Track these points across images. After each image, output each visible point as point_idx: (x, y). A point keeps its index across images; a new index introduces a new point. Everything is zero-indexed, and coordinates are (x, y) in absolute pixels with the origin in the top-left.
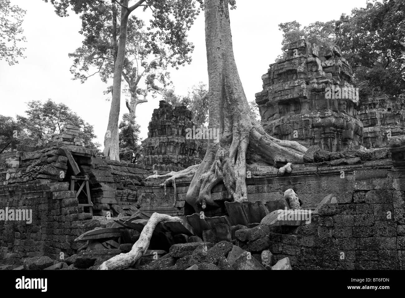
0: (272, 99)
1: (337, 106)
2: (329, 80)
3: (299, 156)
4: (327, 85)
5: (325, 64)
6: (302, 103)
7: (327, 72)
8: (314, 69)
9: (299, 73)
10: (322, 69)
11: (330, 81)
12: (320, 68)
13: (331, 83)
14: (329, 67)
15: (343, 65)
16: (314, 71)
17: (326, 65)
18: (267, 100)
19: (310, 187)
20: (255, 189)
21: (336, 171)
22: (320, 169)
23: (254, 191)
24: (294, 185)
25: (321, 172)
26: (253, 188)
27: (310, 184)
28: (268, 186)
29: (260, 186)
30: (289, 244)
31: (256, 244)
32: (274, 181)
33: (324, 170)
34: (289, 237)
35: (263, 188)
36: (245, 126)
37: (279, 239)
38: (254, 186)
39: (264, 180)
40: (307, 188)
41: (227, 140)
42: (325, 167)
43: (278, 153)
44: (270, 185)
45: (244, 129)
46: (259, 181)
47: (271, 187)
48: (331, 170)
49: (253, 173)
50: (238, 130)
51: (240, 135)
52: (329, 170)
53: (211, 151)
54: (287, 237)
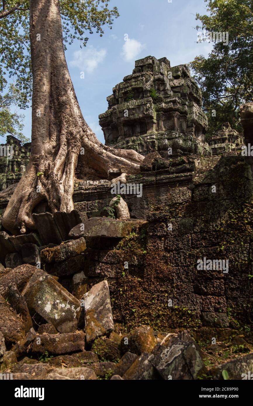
0: (116, 120)
1: (186, 128)
2: (177, 99)
3: (135, 165)
4: (175, 104)
5: (174, 83)
6: (148, 123)
7: (174, 92)
8: (162, 88)
9: (145, 91)
10: (169, 89)
11: (179, 101)
12: (168, 87)
13: (179, 103)
14: (178, 87)
15: (192, 85)
16: (161, 90)
17: (175, 85)
18: (112, 121)
19: (147, 201)
20: (83, 207)
21: (177, 179)
22: (158, 178)
23: (82, 209)
24: (129, 199)
25: (159, 181)
26: (81, 205)
27: (148, 197)
28: (99, 203)
29: (89, 202)
30: (108, 263)
31: (66, 265)
32: (105, 195)
33: (164, 179)
34: (109, 253)
35: (93, 205)
36: (75, 133)
37: (97, 257)
38: (82, 202)
39: (94, 195)
40: (143, 202)
41: (53, 151)
42: (164, 176)
43: (112, 164)
44: (101, 201)
45: (73, 137)
46: (88, 196)
47: (102, 203)
48: (172, 178)
49: (82, 187)
50: (67, 139)
51: (68, 144)
52: (170, 178)
53: (34, 164)
54: (106, 253)
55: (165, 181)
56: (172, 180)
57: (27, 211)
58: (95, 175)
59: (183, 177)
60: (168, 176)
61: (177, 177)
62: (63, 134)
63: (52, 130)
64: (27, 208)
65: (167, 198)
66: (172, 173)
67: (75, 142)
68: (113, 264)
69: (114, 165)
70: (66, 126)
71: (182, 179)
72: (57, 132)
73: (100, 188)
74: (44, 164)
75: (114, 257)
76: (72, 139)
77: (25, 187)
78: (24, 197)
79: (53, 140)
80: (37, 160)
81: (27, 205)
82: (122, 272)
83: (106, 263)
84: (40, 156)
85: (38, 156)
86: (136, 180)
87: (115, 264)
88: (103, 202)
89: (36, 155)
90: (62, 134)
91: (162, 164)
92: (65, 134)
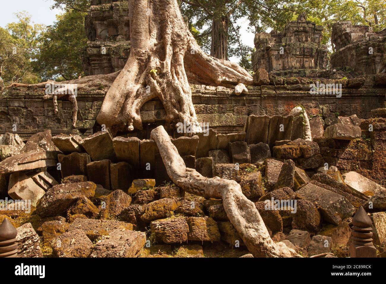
19: (266, 110)
20: (202, 109)
21: (294, 95)
22: (278, 92)
23: (200, 111)
24: (249, 107)
25: (279, 95)
26: (200, 108)
27: (266, 107)
28: (219, 107)
29: (208, 106)
30: (345, 159)
31: (312, 160)
32: (225, 101)
33: (283, 94)
34: (345, 151)
35: (212, 109)
36: (182, 36)
37: (336, 154)
38: (201, 105)
39: (214, 99)
40: (262, 110)
41: (154, 49)
42: (284, 91)
43: (221, 72)
44: (221, 106)
45: (182, 39)
46: (207, 100)
47: (222, 108)
48: (290, 94)
49: (200, 91)
50: (172, 39)
51: (174, 44)
52: (288, 94)
53: (137, 59)
54: (344, 151)
55: (284, 95)
56: (289, 95)
57: (137, 108)
58: (196, 80)
59: (299, 94)
60: (288, 92)
61: (294, 93)
62: (169, 34)
63: (152, 26)
64: (137, 105)
65: (284, 109)
66: (288, 90)
67: (183, 45)
68: (349, 159)
69: (224, 74)
70: (171, 26)
71: (298, 95)
72: (157, 29)
73: (221, 94)
74: (155, 62)
75: (350, 154)
76: (179, 41)
77: (129, 82)
78: (132, 93)
79: (153, 37)
80: (142, 55)
81: (136, 102)
82: (356, 166)
83: (344, 159)
84: (145, 52)
85: (144, 51)
86: (257, 92)
87: (351, 160)
88: (224, 107)
89: (141, 50)
90: (167, 34)
91: (279, 81)
92: (171, 34)
